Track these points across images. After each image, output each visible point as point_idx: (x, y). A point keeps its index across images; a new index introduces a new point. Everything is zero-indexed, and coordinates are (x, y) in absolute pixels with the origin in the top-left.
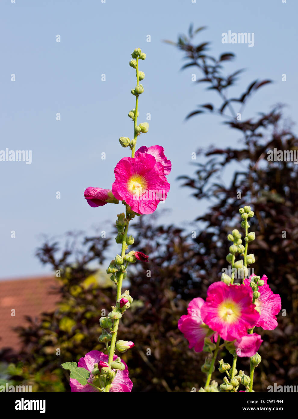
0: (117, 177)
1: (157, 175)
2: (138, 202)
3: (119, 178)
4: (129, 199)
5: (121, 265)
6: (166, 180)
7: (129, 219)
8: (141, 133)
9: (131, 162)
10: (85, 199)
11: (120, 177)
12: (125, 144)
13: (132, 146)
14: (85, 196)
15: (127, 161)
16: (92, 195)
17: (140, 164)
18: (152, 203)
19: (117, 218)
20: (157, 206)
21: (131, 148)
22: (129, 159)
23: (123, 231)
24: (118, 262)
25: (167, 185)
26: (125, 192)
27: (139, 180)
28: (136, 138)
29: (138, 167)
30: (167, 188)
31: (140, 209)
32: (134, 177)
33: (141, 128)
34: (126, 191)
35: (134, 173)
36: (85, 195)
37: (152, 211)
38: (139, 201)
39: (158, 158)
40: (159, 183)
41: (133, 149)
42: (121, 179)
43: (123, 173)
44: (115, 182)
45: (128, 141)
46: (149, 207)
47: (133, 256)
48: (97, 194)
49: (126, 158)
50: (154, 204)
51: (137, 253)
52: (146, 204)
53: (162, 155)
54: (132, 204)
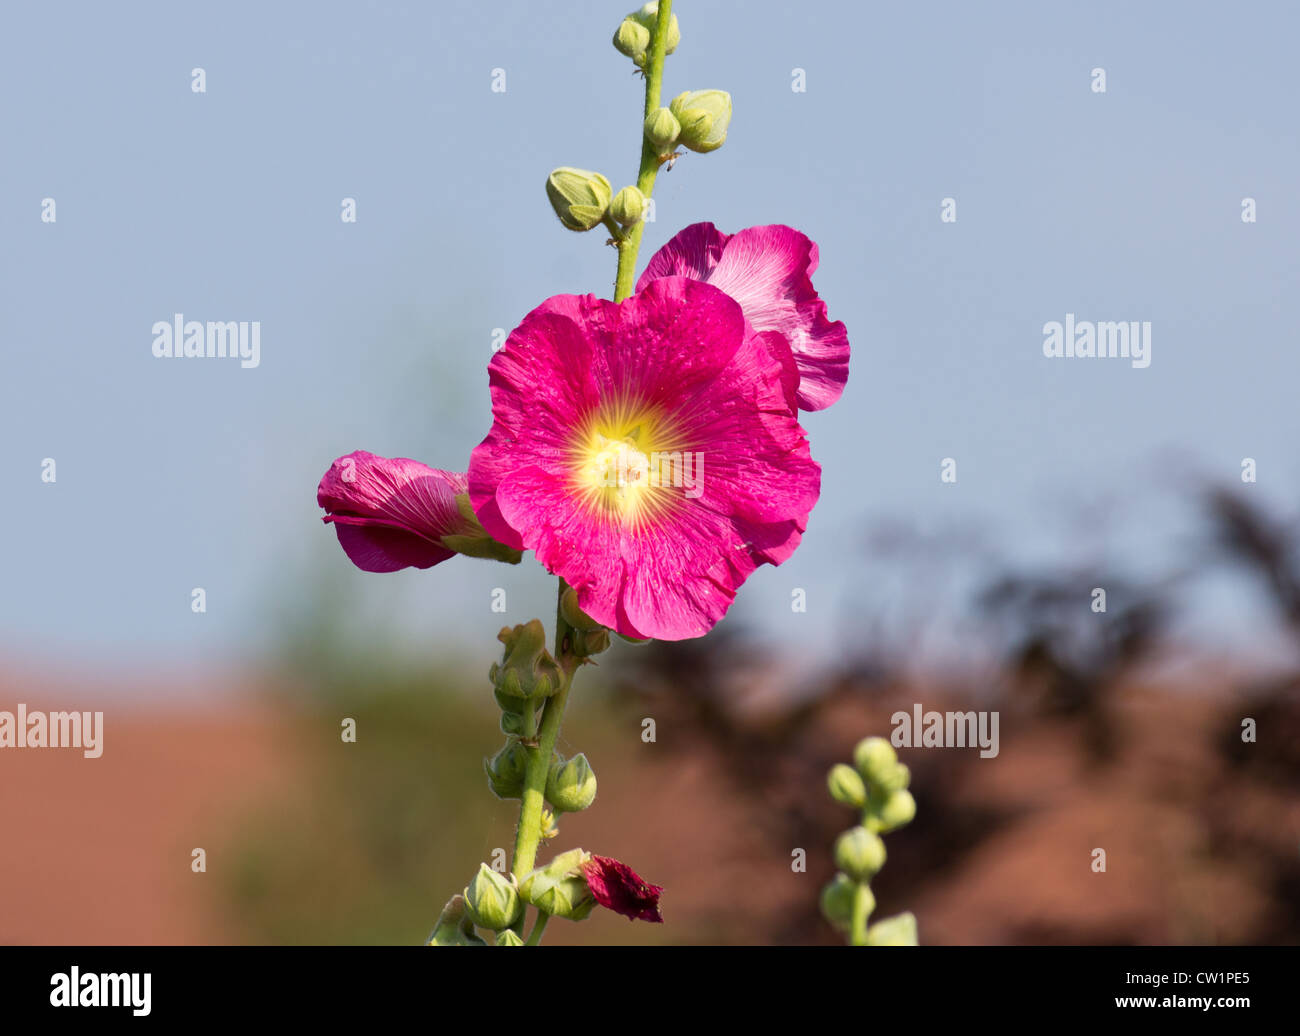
0: (500, 408)
1: (749, 410)
2: (624, 562)
3: (514, 416)
4: (568, 545)
5: (499, 929)
6: (803, 444)
7: (574, 658)
8: (682, 148)
9: (596, 324)
10: (326, 520)
11: (523, 411)
12: (580, 210)
13: (620, 225)
14: (321, 505)
15: (566, 320)
16: (365, 504)
17: (650, 340)
18: (708, 578)
19: (501, 647)
20: (732, 595)
21: (617, 239)
22: (587, 304)
23: (532, 729)
24: (480, 909)
25: (804, 473)
26: (544, 502)
27: (645, 432)
28: (651, 179)
29: (635, 355)
30: (803, 492)
31: (629, 608)
32: (613, 415)
33: (680, 121)
34: (557, 498)
35: (615, 386)
36: (323, 501)
37: (704, 621)
38: (629, 561)
39: (777, 306)
40: (759, 457)
41: (627, 244)
42: (529, 424)
43: (539, 388)
44: (489, 441)
45: (600, 194)
46: (687, 595)
47: (577, 881)
48: (392, 499)
49: (570, 296)
50: (720, 578)
51: (597, 868)
52: (671, 577)
53: (800, 289)
54: (581, 576)
